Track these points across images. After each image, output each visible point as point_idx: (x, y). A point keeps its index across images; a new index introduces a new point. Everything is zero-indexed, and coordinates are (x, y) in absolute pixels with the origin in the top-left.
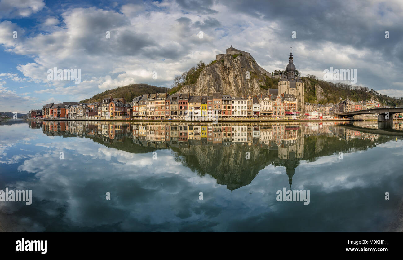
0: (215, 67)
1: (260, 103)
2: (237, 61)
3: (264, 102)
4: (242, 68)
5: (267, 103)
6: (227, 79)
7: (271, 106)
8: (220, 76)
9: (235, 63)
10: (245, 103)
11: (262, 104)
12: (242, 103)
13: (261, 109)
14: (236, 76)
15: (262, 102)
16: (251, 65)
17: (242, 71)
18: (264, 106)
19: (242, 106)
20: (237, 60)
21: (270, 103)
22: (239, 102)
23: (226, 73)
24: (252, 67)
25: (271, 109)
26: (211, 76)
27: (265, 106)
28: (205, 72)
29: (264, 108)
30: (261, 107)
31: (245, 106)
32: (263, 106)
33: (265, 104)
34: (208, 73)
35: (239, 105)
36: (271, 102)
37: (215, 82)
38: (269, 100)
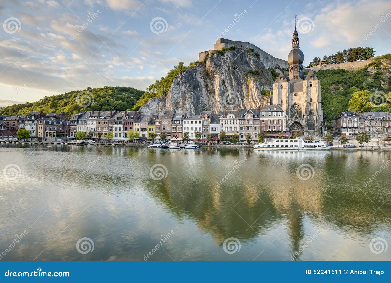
0: (194, 72)
1: (221, 123)
2: (225, 59)
3: (226, 121)
4: (235, 68)
5: (231, 121)
6: (211, 87)
7: (237, 126)
8: (201, 83)
9: (222, 63)
10: (200, 122)
11: (223, 123)
12: (196, 122)
13: (222, 130)
14: (224, 82)
15: (224, 121)
16: (251, 62)
17: (234, 73)
18: (226, 125)
19: (196, 127)
20: (225, 57)
21: (237, 121)
22: (192, 122)
23: (210, 79)
24: (252, 64)
25: (238, 130)
26: (187, 85)
27: (229, 126)
28: (179, 80)
29: (227, 128)
30: (222, 127)
31: (200, 127)
32: (224, 126)
33: (228, 123)
34: (183, 81)
35: (192, 125)
36: (237, 119)
37: (192, 93)
38: (234, 117)
